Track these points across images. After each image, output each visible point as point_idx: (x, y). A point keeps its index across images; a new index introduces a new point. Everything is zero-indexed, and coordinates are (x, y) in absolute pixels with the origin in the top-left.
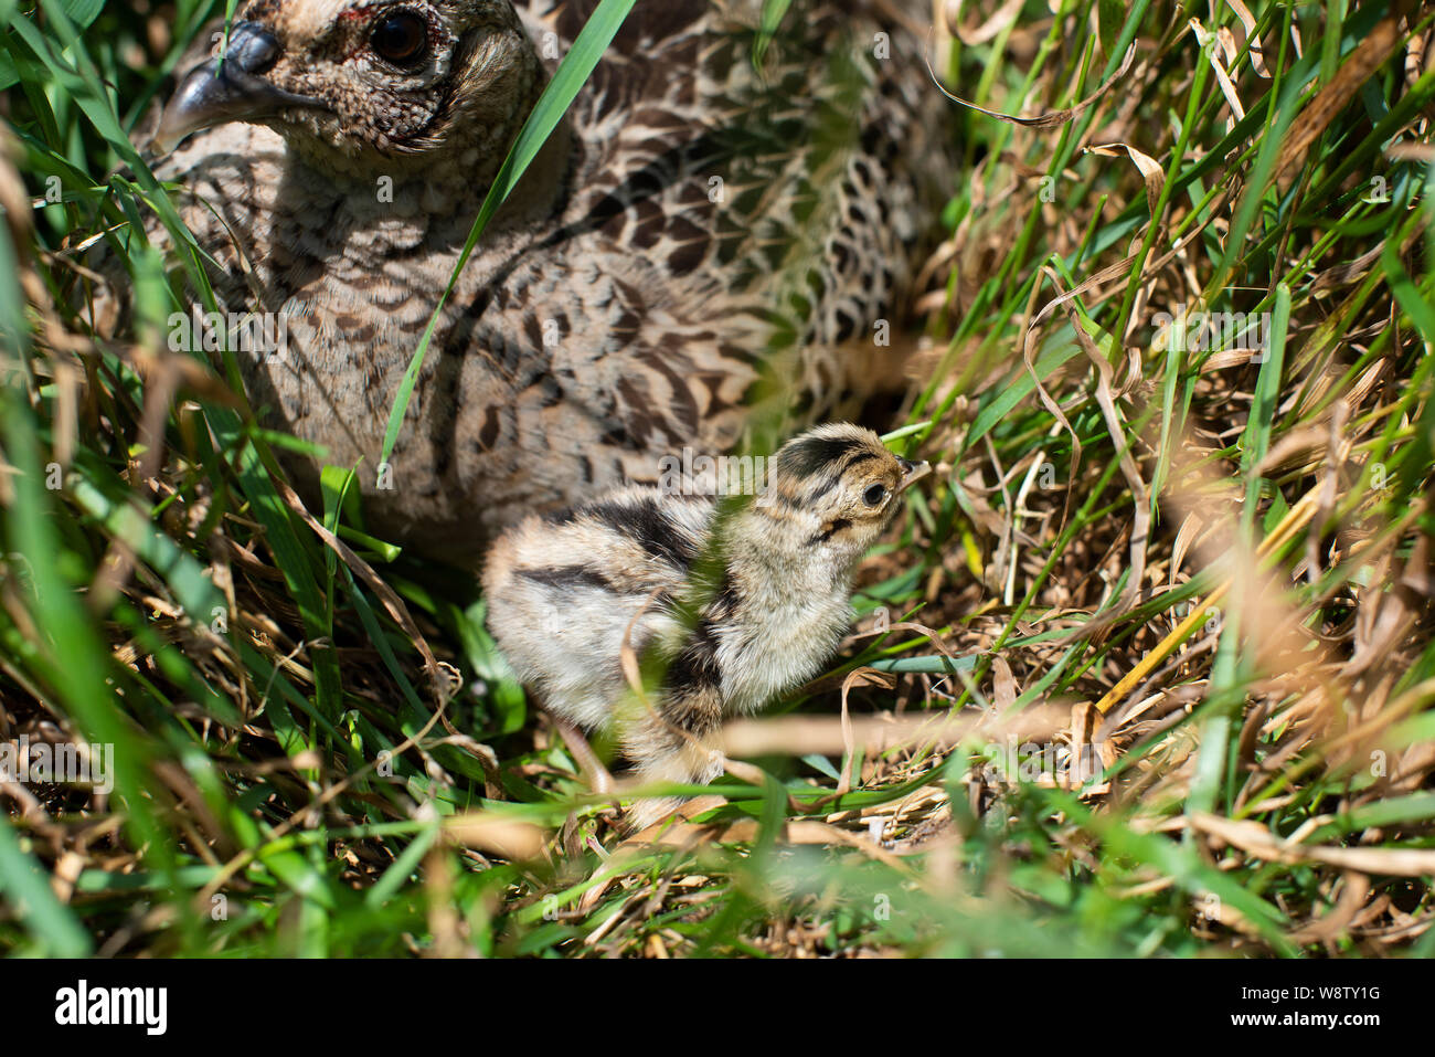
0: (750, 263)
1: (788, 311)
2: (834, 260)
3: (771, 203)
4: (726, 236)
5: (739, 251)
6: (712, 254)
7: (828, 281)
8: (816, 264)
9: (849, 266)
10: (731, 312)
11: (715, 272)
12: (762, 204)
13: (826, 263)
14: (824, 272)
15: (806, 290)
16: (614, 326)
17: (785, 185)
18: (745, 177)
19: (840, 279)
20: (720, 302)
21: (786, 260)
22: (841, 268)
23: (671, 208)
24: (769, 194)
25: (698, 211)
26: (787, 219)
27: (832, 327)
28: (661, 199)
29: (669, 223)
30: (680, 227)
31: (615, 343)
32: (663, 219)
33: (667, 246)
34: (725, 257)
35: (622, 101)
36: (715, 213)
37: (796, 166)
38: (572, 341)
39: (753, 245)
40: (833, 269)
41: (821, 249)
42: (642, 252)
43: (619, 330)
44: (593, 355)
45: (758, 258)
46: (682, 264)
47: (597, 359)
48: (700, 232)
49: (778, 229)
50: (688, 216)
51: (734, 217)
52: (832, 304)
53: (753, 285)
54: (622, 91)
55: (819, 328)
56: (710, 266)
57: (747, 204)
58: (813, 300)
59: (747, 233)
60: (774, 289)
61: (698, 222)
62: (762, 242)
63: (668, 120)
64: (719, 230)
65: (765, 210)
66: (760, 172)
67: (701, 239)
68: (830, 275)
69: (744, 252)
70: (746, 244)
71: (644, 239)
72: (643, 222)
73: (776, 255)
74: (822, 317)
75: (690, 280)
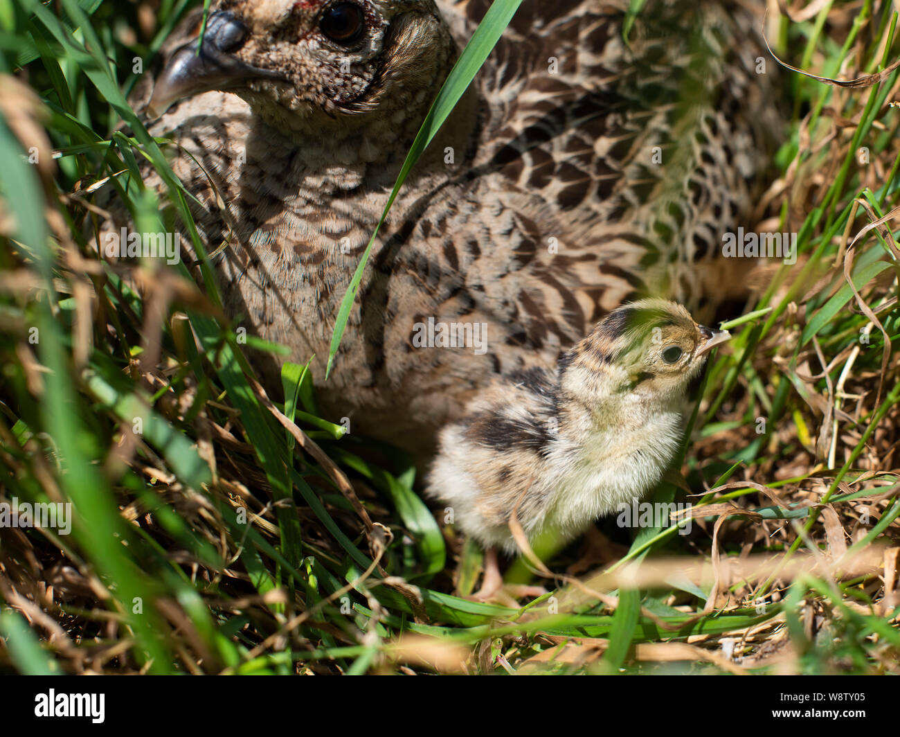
0: (623, 199)
1: (653, 236)
2: (690, 195)
3: (638, 151)
4: (603, 177)
5: (614, 189)
6: (593, 192)
7: (686, 211)
8: (676, 199)
9: (703, 200)
10: (609, 238)
11: (596, 206)
12: (632, 152)
13: (684, 197)
14: (682, 204)
15: (668, 219)
16: (515, 250)
17: (648, 137)
18: (618, 130)
19: (695, 210)
20: (600, 230)
21: (652, 196)
22: (696, 201)
23: (559, 157)
24: (636, 144)
25: (580, 158)
27: (691, 248)
28: (551, 149)
29: (558, 168)
30: (567, 171)
31: (517, 263)
32: (553, 164)
33: (556, 186)
34: (604, 194)
35: (519, 71)
36: (595, 159)
37: (658, 122)
38: (481, 262)
39: (625, 184)
40: (690, 202)
41: (680, 186)
42: (537, 191)
43: (519, 253)
44: (499, 273)
45: (629, 194)
46: (568, 200)
47: (502, 276)
48: (583, 175)
49: (644, 171)
50: (573, 162)
51: (611, 163)
52: (690, 230)
53: (626, 216)
54: (520, 63)
55: (680, 248)
56: (591, 201)
57: (619, 152)
58: (674, 227)
59: (620, 175)
60: (644, 218)
61: (581, 167)
62: (631, 182)
63: (555, 85)
64: (598, 173)
65: (633, 157)
66: (629, 126)
67: (583, 180)
68: (688, 206)
69: (618, 190)
70: (619, 183)
71: (538, 181)
72: (537, 167)
73: (644, 192)
74: (683, 240)
75: (576, 213)
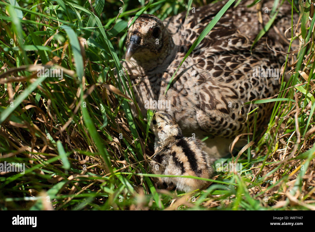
0: (232, 77)
1: (238, 90)
2: (252, 82)
3: (239, 67)
4: (227, 71)
6: (223, 74)
7: (250, 86)
8: (247, 82)
9: (256, 84)
10: (226, 87)
11: (223, 77)
12: (237, 67)
13: (250, 82)
14: (249, 84)
15: (243, 86)
17: (243, 65)
18: (234, 61)
19: (253, 86)
20: (224, 84)
21: (240, 78)
22: (254, 84)
23: (215, 64)
24: (239, 66)
26: (242, 71)
27: (249, 96)
28: (214, 62)
29: (214, 67)
30: (217, 68)
31: (198, 83)
32: (214, 66)
33: (213, 71)
34: (226, 75)
35: (207, 46)
36: (225, 67)
37: (247, 62)
38: (188, 82)
39: (233, 74)
40: (251, 84)
41: (249, 79)
42: (208, 71)
43: (199, 80)
45: (234, 77)
46: (216, 75)
47: (194, 86)
48: (221, 69)
49: (240, 72)
50: (219, 66)
51: (230, 68)
52: (249, 90)
53: (232, 81)
55: (246, 95)
56: (222, 76)
57: (233, 66)
58: (245, 89)
59: (232, 71)
60: (239, 84)
61: (221, 67)
62: (235, 74)
64: (225, 70)
65: (237, 68)
66: (238, 61)
67: (221, 71)
68: (250, 84)
69: (231, 75)
70: (231, 73)
71: (209, 68)
72: (208, 66)
73: (238, 77)
74: (247, 93)
75: (218, 78)
